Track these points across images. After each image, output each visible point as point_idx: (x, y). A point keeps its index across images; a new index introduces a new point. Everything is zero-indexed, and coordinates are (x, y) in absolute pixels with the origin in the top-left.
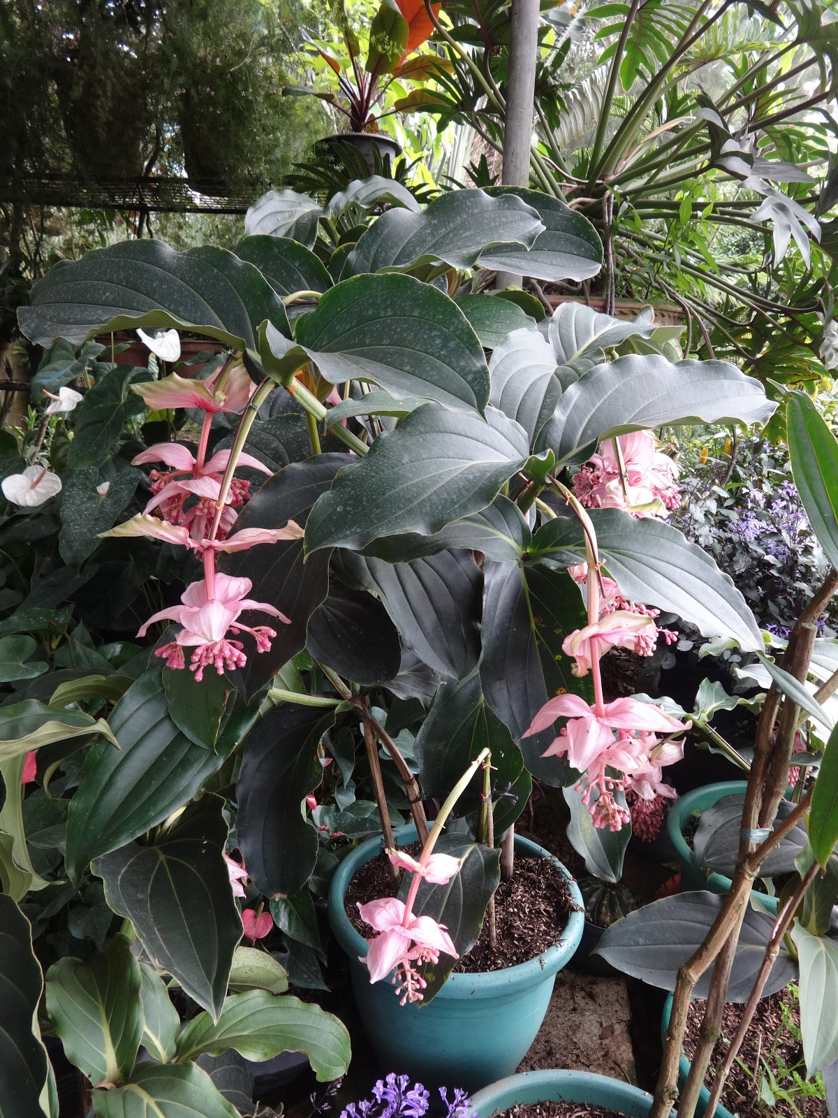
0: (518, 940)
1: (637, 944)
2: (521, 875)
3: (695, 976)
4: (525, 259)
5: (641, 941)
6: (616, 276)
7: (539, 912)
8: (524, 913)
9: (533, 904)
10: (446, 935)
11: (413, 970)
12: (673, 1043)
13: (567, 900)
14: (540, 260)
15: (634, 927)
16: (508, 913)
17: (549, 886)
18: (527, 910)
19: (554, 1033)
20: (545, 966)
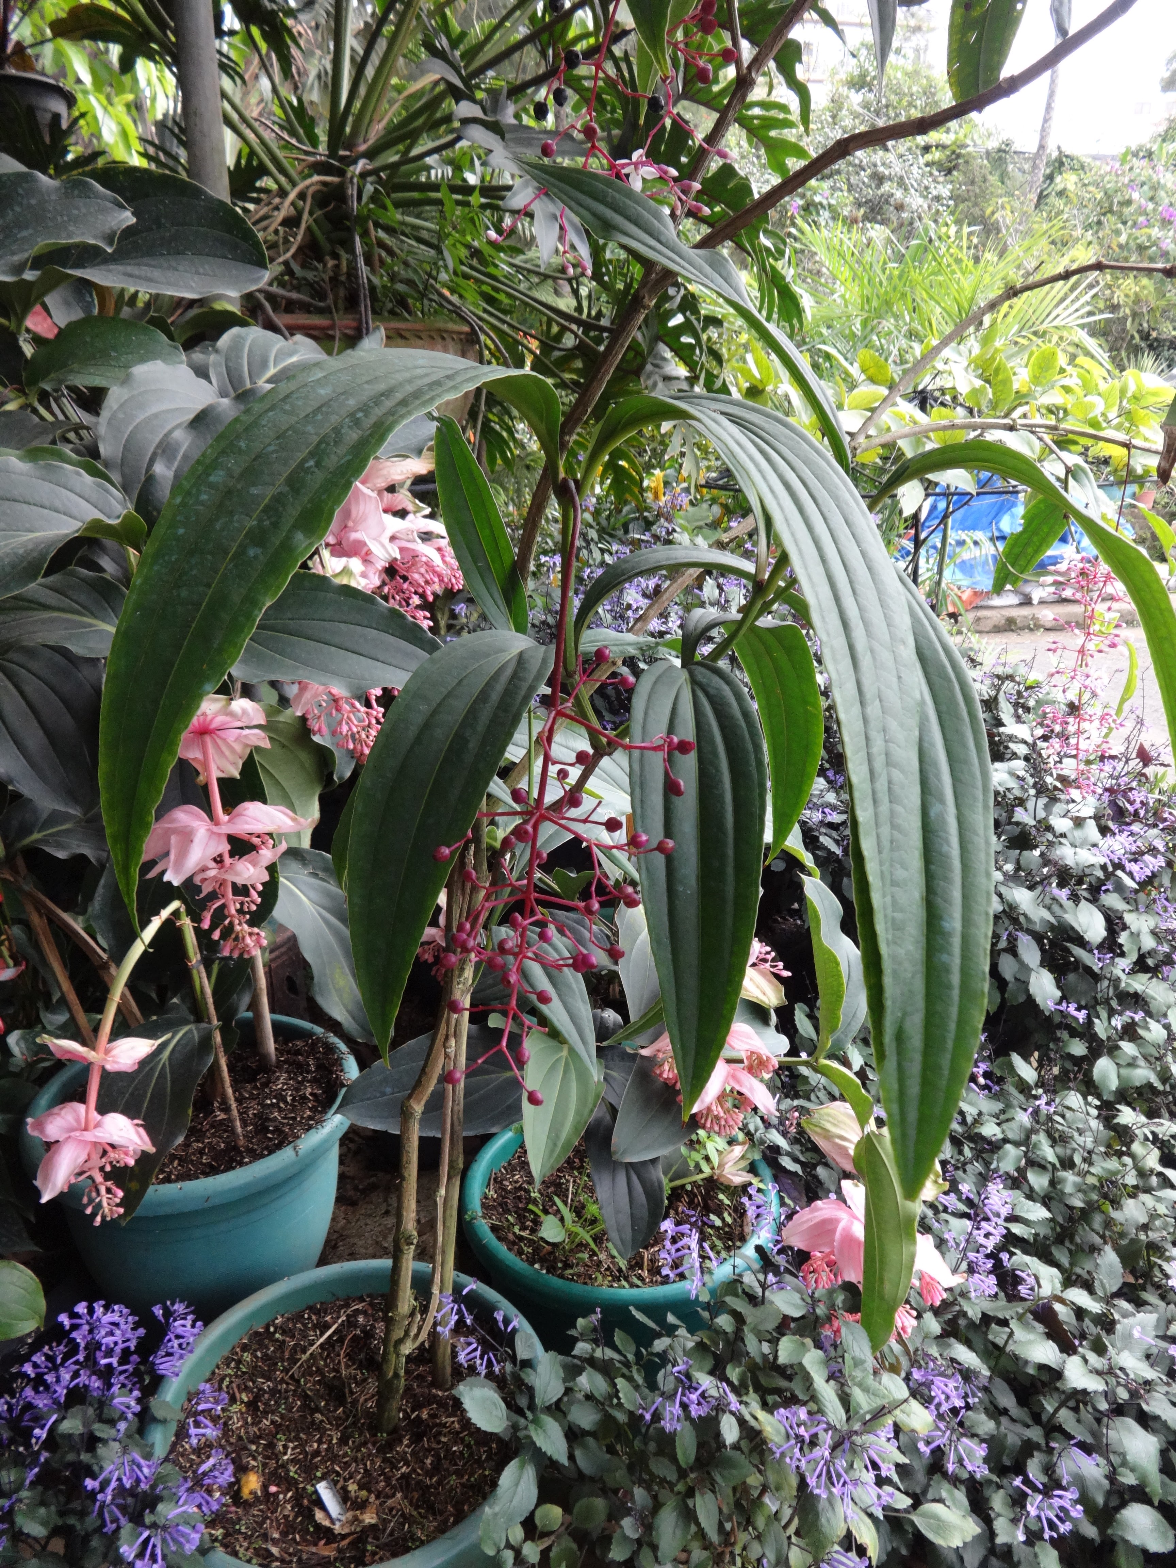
0: (272, 1132)
1: (384, 1094)
2: (285, 1062)
3: (418, 1108)
4: (160, 266)
5: (388, 1090)
6: (372, 288)
7: (304, 1098)
8: (286, 1102)
9: (297, 1090)
10: (142, 1131)
11: (109, 1183)
12: (405, 1184)
13: (338, 1077)
14: (181, 268)
15: (379, 1078)
16: (264, 1106)
17: (319, 1067)
18: (289, 1099)
19: (360, 1243)
20: (301, 1152)
